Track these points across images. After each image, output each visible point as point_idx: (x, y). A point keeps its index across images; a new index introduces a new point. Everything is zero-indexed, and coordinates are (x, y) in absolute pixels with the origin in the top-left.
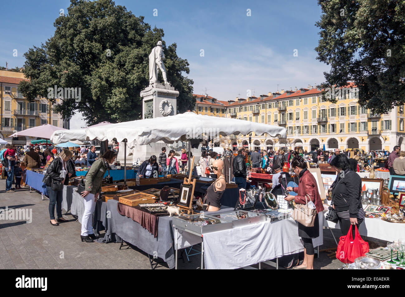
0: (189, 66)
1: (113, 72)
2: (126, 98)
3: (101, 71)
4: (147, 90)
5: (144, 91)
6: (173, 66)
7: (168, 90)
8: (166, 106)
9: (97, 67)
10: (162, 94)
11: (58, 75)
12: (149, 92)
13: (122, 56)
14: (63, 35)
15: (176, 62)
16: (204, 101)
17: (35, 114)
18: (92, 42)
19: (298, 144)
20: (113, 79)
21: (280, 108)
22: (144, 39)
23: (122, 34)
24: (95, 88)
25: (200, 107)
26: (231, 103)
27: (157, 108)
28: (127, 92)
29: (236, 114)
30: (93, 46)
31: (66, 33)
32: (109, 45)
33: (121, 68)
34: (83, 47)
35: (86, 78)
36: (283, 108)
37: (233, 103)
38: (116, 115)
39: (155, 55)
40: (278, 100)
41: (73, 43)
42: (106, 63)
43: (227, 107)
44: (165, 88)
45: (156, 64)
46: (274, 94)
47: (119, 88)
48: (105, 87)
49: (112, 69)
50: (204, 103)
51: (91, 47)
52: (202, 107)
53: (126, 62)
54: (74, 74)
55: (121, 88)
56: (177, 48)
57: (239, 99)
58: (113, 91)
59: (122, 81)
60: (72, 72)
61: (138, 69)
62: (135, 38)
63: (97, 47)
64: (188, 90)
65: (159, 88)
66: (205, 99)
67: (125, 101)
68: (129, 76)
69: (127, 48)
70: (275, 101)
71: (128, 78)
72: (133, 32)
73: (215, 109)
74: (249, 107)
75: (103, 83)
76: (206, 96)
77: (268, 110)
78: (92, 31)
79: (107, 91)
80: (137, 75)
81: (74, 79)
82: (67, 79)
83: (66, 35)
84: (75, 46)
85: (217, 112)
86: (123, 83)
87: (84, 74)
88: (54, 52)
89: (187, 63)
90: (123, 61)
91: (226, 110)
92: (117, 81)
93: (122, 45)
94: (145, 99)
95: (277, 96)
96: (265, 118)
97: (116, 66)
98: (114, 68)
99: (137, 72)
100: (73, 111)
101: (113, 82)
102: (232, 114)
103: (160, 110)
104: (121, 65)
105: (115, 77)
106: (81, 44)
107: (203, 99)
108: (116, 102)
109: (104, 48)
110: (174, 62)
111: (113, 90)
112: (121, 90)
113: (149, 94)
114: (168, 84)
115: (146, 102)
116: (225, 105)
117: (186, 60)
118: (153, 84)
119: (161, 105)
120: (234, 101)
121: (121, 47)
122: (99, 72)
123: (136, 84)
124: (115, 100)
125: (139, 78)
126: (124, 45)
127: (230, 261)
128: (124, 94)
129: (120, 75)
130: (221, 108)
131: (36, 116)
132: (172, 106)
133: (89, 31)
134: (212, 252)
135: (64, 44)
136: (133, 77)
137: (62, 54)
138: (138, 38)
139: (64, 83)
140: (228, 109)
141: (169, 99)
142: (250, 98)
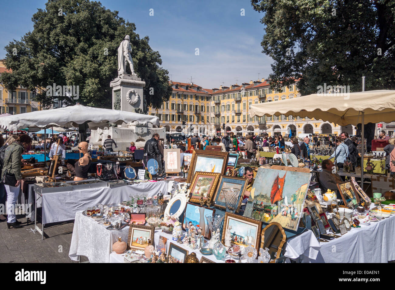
0: (161, 58)
1: (86, 64)
2: (99, 88)
3: (75, 63)
4: (116, 81)
5: (113, 81)
6: (145, 58)
7: (135, 81)
8: (133, 95)
9: (72, 59)
10: (129, 84)
11: (36, 67)
12: (117, 82)
13: (95, 49)
14: (40, 29)
15: (147, 54)
16: (189, 89)
17: (25, 103)
18: (67, 36)
19: (277, 130)
20: (86, 71)
21: (261, 96)
22: (117, 33)
23: (95, 29)
24: (69, 79)
25: (185, 95)
26: (216, 91)
27: (124, 97)
28: (100, 82)
29: (220, 102)
30: (68, 40)
31: (43, 27)
32: (83, 39)
33: (94, 60)
34: (58, 40)
35: (62, 69)
36: (263, 96)
37: (217, 91)
38: (92, 103)
39: (123, 48)
40: (258, 88)
41: (50, 37)
42: (80, 55)
43: (211, 95)
44: (132, 79)
45: (124, 57)
46: (254, 82)
47: (92, 78)
48: (79, 78)
49: (85, 61)
50: (189, 91)
51: (66, 41)
52: (187, 95)
53: (99, 55)
54: (51, 66)
55: (93, 79)
56: (149, 41)
57: (222, 87)
58: (86, 82)
59: (94, 72)
60: (48, 64)
61: (110, 61)
62: (108, 32)
63: (72, 40)
64: (163, 80)
65: (126, 79)
66: (190, 88)
67: (98, 91)
68: (102, 67)
69: (101, 41)
70: (255, 89)
71: (101, 69)
72: (107, 26)
73: (200, 97)
74: (231, 95)
75: (78, 74)
76: (191, 84)
77: (249, 98)
78: (66, 26)
79: (81, 82)
80: (109, 66)
81: (50, 70)
82: (43, 71)
83: (42, 29)
84: (51, 39)
85: (202, 100)
86: (96, 74)
87: (61, 65)
88: (32, 45)
89: (158, 55)
90: (97, 53)
91: (211, 97)
92: (90, 72)
93: (96, 38)
94: (114, 89)
95: (258, 85)
96: (246, 105)
97: (89, 58)
98: (87, 60)
99: (108, 64)
100: (52, 100)
101: (86, 73)
102: (216, 102)
103: (127, 99)
104: (95, 57)
105: (87, 69)
106: (57, 38)
107: (189, 87)
108: (90, 92)
109: (79, 41)
110: (146, 54)
111: (86, 80)
112: (93, 80)
113: (117, 85)
114: (135, 75)
115: (115, 91)
116: (209, 93)
117: (158, 52)
118: (121, 75)
119: (128, 94)
120: (219, 90)
121: (94, 40)
122: (74, 64)
123: (108, 75)
124: (88, 90)
125: (111, 69)
126: (97, 38)
127: (68, 214)
128: (96, 84)
129: (93, 67)
130: (205, 95)
131: (27, 105)
132: (138, 95)
133: (64, 26)
134: (50, 207)
135: (41, 38)
136: (105, 69)
137: (40, 47)
138: (111, 32)
139: (41, 74)
140: (212, 97)
141: (135, 89)
142: (233, 86)
